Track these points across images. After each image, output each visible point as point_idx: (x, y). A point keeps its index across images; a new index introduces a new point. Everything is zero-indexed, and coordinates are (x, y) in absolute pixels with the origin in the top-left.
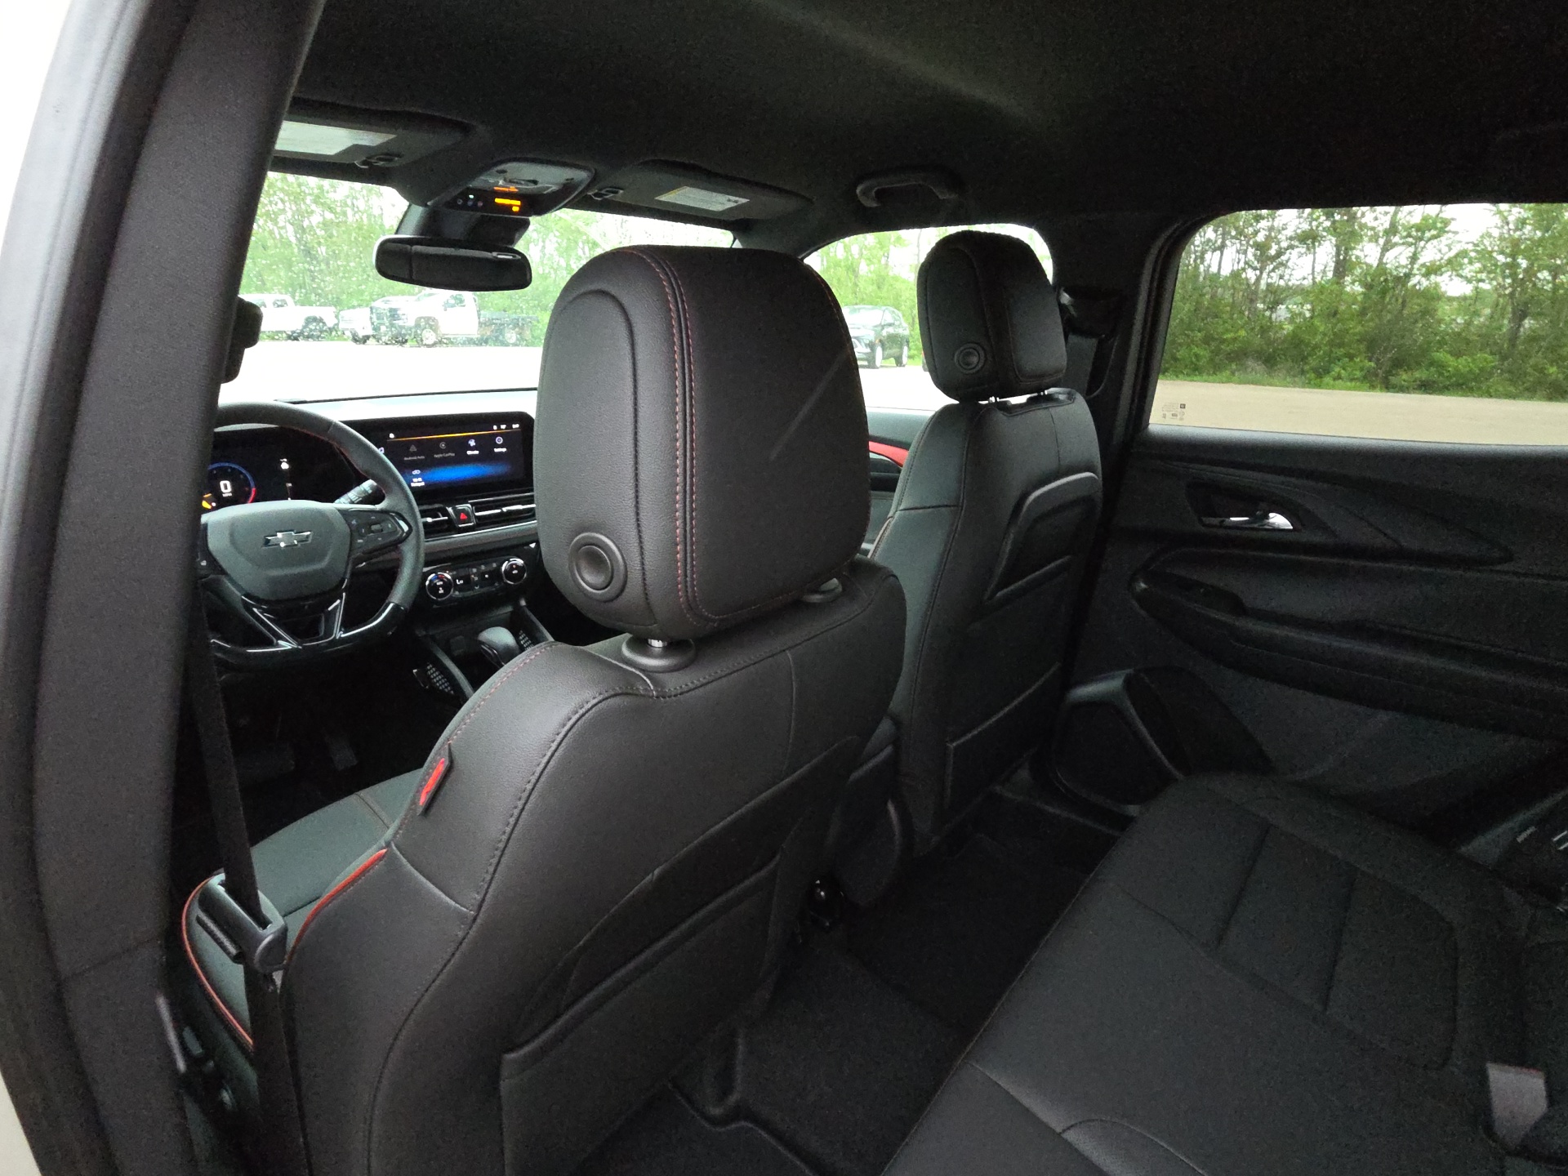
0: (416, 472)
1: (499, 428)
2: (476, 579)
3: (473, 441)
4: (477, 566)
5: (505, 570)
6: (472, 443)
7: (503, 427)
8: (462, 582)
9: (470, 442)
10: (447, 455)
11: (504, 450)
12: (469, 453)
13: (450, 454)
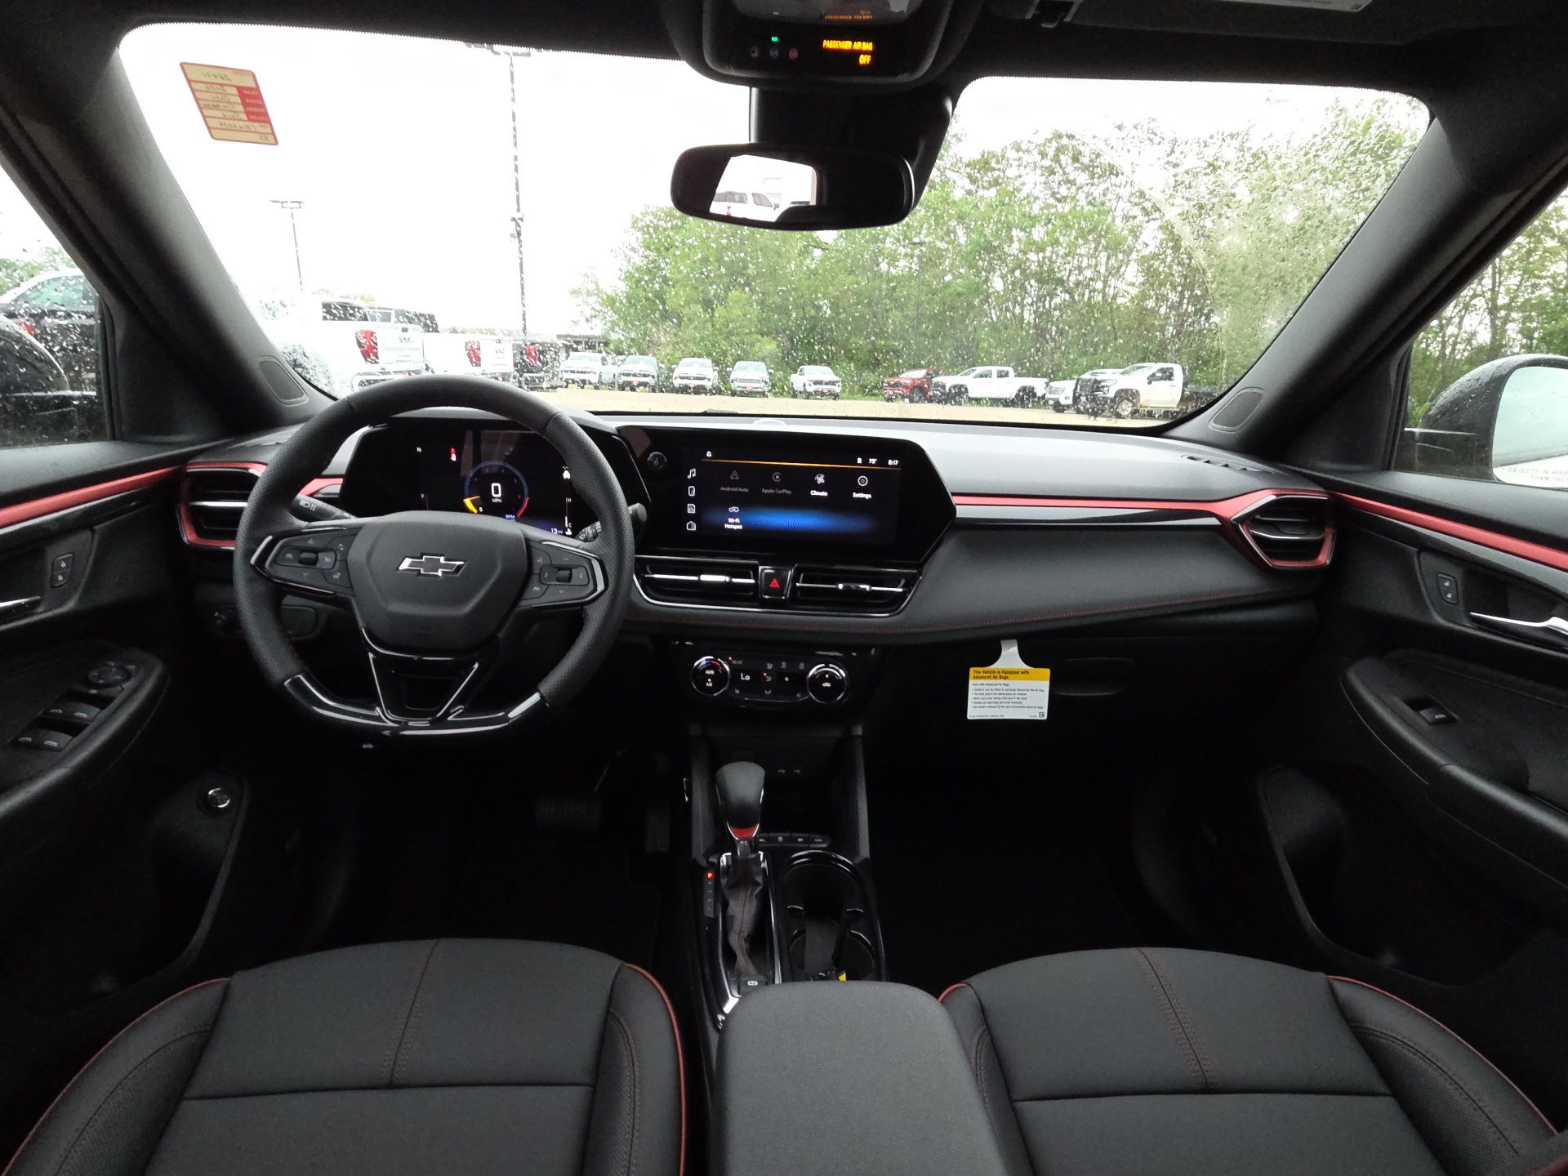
0: (734, 509)
1: (865, 462)
2: (769, 679)
3: (823, 476)
4: (776, 661)
5: (814, 675)
6: (820, 479)
7: (873, 461)
8: (748, 678)
9: (817, 478)
10: (780, 492)
11: (868, 496)
12: (814, 493)
13: (784, 491)
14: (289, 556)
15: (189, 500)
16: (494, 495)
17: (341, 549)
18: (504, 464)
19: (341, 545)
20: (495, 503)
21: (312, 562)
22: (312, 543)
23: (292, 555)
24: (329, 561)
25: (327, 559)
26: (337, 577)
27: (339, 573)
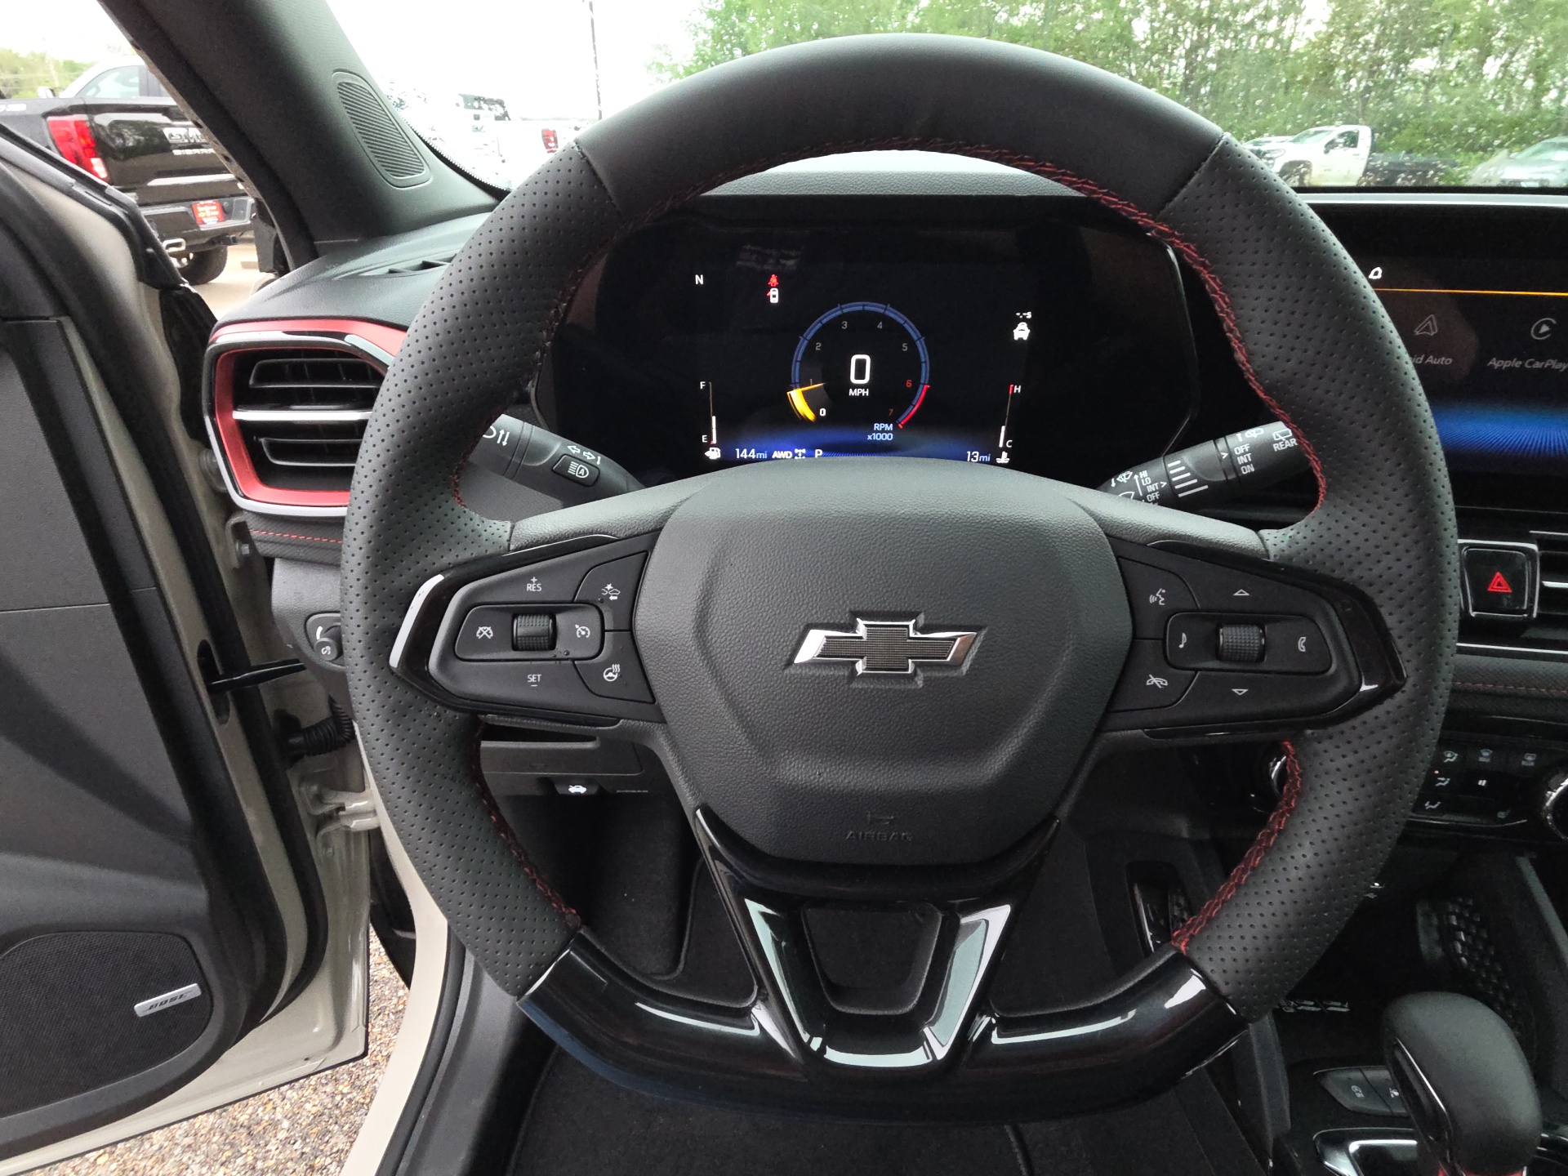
14: (485, 631)
15: (231, 406)
16: (853, 380)
17: (612, 598)
18: (886, 309)
19: (609, 587)
20: (855, 397)
21: (545, 641)
22: (537, 588)
23: (489, 629)
24: (586, 634)
25: (582, 631)
26: (612, 678)
27: (616, 667)
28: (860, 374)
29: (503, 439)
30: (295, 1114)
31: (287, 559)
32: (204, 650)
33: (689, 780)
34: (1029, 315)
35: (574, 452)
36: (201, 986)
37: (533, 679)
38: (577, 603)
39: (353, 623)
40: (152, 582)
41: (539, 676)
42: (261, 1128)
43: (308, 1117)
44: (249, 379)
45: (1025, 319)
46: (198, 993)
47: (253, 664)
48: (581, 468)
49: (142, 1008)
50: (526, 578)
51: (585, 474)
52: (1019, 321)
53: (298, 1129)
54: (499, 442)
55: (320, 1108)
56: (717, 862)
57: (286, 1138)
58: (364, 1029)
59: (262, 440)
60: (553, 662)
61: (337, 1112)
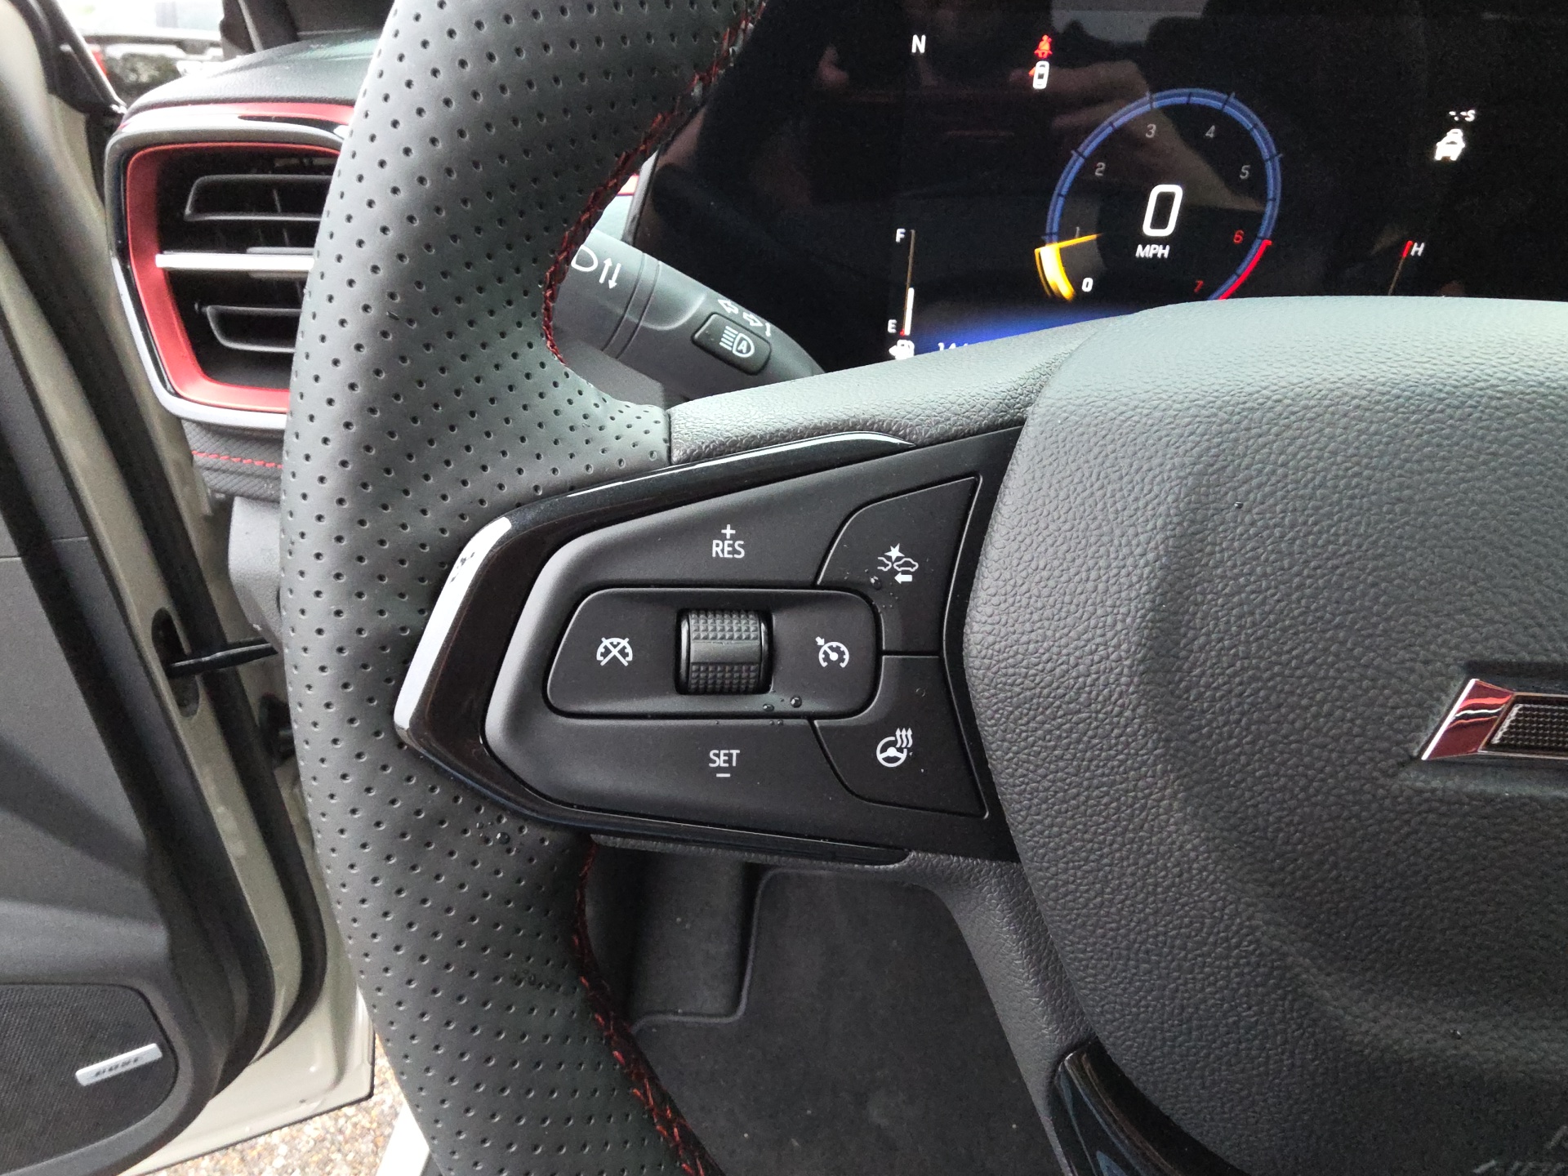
14: (616, 648)
15: (155, 247)
16: (1148, 230)
17: (900, 578)
18: (1226, 103)
19: (895, 552)
20: (1145, 260)
21: (751, 675)
22: (735, 552)
23: (624, 643)
24: (841, 659)
25: (830, 651)
26: (896, 759)
27: (905, 736)
28: (1160, 220)
29: (609, 276)
30: (294, 1138)
31: (251, 498)
32: (162, 624)
33: (1052, 987)
34: (1470, 115)
35: (729, 310)
36: (161, 1047)
37: (720, 762)
38: (821, 587)
39: (307, 624)
40: (81, 529)
41: (735, 752)
42: (255, 1153)
43: (308, 1142)
44: (184, 208)
45: (1461, 124)
46: (158, 1054)
47: (230, 640)
48: (742, 339)
49: (86, 1075)
50: (711, 526)
51: (749, 349)
52: (1452, 125)
53: (297, 1156)
54: (602, 280)
55: (321, 1132)
56: (1099, 1154)
57: (284, 1166)
58: (370, 1067)
59: (209, 310)
60: (767, 722)
61: (340, 1138)
